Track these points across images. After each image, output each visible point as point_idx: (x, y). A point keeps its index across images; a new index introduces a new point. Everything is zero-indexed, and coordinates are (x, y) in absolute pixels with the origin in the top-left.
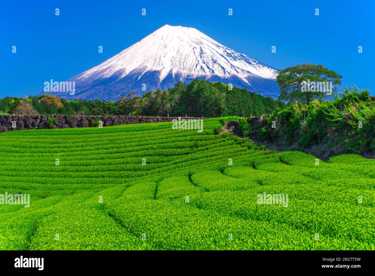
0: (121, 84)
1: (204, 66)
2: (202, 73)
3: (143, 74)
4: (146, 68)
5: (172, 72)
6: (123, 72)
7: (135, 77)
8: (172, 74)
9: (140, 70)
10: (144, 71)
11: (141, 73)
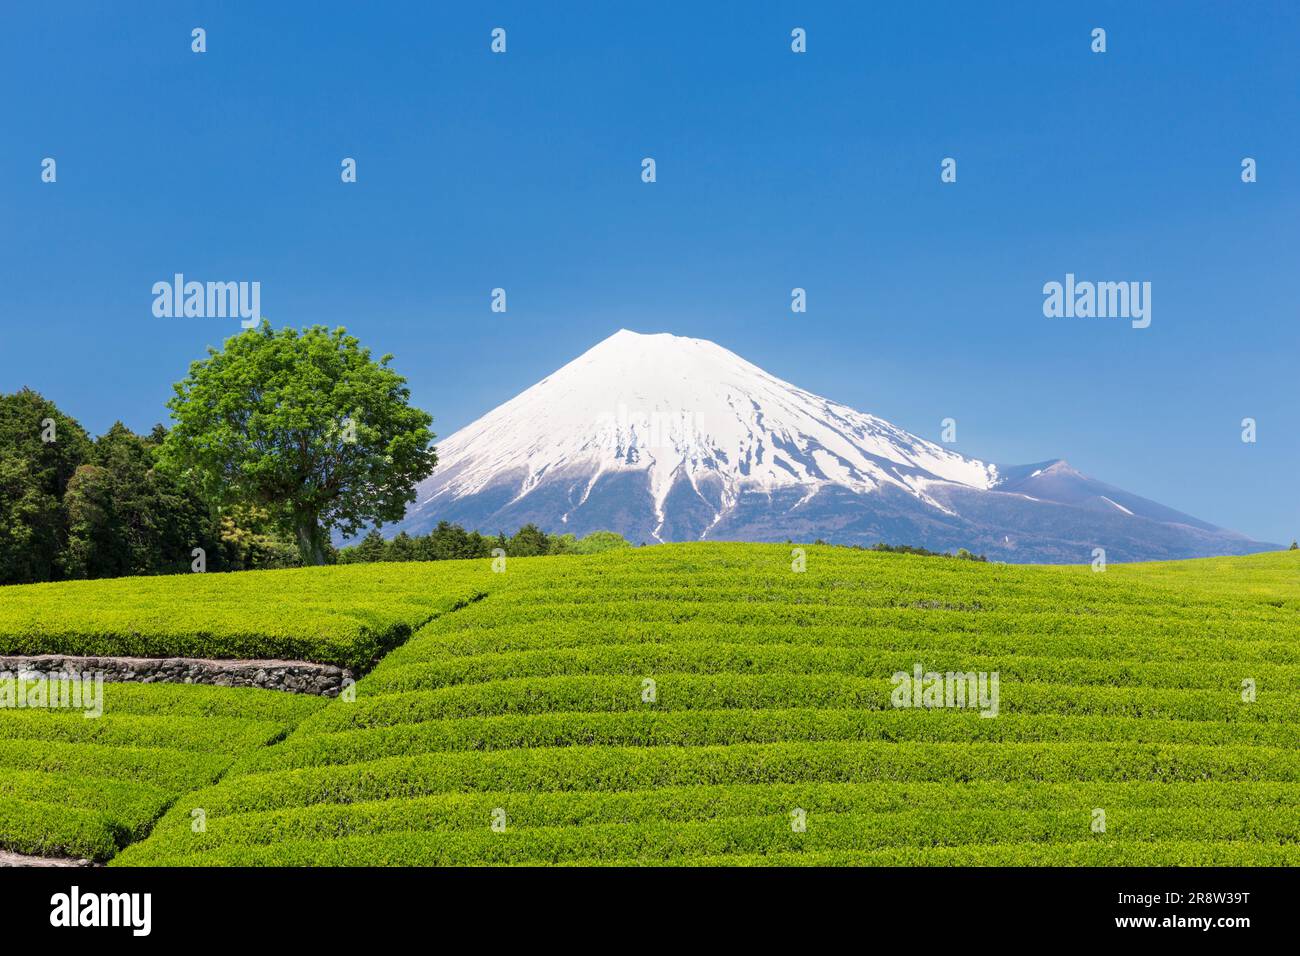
0: (532, 512)
1: (784, 455)
2: (784, 478)
3: (592, 482)
4: (598, 465)
5: (685, 473)
6: (524, 477)
7: (571, 490)
8: (687, 482)
9: (580, 467)
10: (594, 471)
11: (586, 480)
